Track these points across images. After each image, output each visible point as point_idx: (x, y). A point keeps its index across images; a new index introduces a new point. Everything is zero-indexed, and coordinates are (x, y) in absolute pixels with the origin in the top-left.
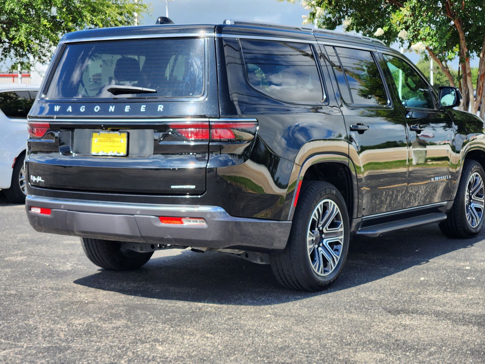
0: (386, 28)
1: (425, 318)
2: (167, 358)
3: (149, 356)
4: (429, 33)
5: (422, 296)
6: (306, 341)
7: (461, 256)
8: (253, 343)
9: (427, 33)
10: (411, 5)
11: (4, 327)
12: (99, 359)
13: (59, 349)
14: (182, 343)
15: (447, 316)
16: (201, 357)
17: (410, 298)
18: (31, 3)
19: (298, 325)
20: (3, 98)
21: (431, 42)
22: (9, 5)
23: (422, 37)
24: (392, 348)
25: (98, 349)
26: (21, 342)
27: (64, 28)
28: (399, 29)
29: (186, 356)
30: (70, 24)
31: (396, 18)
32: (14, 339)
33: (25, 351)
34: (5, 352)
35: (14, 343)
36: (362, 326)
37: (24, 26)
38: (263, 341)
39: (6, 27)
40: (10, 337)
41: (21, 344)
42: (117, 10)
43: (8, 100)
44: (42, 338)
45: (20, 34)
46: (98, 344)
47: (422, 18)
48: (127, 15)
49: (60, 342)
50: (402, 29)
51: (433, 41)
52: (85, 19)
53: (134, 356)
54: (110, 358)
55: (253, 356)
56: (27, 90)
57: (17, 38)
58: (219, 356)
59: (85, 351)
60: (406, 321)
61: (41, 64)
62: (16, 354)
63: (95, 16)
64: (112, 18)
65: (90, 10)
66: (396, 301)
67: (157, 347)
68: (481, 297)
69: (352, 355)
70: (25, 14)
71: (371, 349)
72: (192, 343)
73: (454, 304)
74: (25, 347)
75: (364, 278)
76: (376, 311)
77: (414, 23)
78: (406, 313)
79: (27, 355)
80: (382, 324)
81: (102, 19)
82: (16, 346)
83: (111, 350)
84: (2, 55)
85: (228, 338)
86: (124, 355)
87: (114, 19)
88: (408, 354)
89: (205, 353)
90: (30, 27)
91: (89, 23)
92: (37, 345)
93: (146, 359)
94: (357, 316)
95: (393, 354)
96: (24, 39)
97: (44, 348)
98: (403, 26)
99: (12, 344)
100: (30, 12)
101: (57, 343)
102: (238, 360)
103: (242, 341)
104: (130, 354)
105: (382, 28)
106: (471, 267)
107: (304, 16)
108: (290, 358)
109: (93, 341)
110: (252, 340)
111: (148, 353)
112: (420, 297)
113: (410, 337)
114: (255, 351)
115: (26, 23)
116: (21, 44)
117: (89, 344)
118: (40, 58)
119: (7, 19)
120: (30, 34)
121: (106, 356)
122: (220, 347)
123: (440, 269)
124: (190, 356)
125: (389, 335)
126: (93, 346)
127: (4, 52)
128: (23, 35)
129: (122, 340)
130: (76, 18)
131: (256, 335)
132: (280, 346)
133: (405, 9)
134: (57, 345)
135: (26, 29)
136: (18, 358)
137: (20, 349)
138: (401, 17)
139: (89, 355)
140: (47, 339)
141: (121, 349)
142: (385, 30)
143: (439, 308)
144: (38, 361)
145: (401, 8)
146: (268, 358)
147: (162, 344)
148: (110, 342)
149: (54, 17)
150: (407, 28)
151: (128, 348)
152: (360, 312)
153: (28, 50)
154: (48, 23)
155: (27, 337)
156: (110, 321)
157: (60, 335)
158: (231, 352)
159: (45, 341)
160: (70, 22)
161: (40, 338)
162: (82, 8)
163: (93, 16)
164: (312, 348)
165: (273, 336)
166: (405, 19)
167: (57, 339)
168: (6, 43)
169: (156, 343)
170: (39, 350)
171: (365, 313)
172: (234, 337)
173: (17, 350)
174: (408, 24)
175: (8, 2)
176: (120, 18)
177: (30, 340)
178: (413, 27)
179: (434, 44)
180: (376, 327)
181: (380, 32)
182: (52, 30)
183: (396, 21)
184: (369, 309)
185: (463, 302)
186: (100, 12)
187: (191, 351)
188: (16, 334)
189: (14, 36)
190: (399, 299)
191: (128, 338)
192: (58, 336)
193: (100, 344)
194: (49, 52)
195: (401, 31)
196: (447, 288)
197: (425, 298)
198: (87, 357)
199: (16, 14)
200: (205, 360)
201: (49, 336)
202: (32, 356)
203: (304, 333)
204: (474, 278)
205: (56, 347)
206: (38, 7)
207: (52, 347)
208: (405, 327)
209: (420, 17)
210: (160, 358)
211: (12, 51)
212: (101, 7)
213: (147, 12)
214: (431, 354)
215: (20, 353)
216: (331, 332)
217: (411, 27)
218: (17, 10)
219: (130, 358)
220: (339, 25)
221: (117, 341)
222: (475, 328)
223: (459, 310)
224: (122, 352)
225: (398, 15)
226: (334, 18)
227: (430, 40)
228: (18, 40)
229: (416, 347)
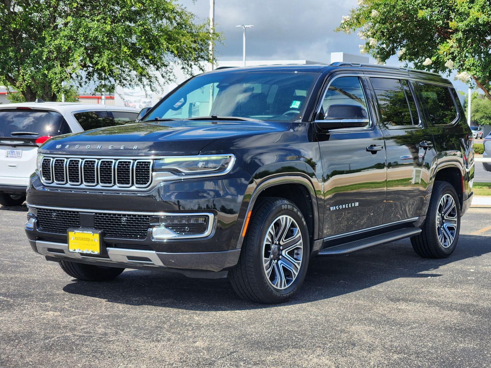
0: (434, 58)
1: (419, 305)
2: (201, 325)
3: (187, 323)
4: (473, 64)
5: (423, 290)
6: (315, 317)
7: (471, 262)
8: (271, 317)
9: (472, 63)
10: (457, 37)
11: (75, 301)
12: (147, 323)
13: (117, 316)
14: (214, 315)
15: (437, 304)
16: (227, 325)
17: (413, 291)
18: (113, 31)
19: (312, 307)
20: (85, 118)
21: (475, 72)
22: (93, 33)
23: (467, 67)
24: (382, 323)
25: (148, 317)
26: (88, 311)
27: (142, 54)
28: (445, 59)
29: (216, 324)
30: (148, 51)
31: (443, 49)
32: (83, 309)
33: (91, 317)
34: (75, 317)
35: (82, 312)
36: (364, 308)
37: (107, 52)
38: (280, 316)
39: (91, 53)
40: (80, 307)
41: (88, 312)
42: (191, 38)
43: (90, 120)
44: (105, 309)
45: (102, 60)
46: (148, 314)
47: (467, 49)
48: (200, 42)
49: (118, 312)
50: (449, 59)
51: (477, 71)
52: (161, 47)
53: (175, 323)
54: (156, 323)
55: (268, 325)
56: (105, 110)
57: (100, 64)
58: (242, 325)
59: (138, 318)
60: (402, 306)
61: (121, 87)
62: (84, 318)
63: (172, 44)
64: (187, 46)
65: (166, 38)
66: (400, 293)
67: (195, 318)
68: (473, 292)
69: (348, 327)
70: (107, 41)
71: (364, 324)
72: (222, 316)
73: (448, 296)
74: (90, 314)
75: (380, 276)
76: (380, 299)
77: (460, 54)
78: (405, 301)
79: (91, 320)
80: (381, 308)
81: (177, 47)
82: (84, 314)
83: (158, 318)
84: (86, 78)
85: (252, 313)
86: (167, 322)
87: (188, 46)
88: (393, 328)
89: (231, 322)
90: (112, 53)
91: (165, 50)
92: (100, 314)
93: (184, 325)
94: (363, 302)
95: (381, 328)
96: (106, 65)
97: (106, 316)
98: (450, 56)
99: (81, 312)
100: (112, 39)
101: (116, 313)
102: (257, 328)
103: (264, 315)
104: (172, 321)
105: (430, 59)
106: (475, 270)
107: (361, 46)
108: (298, 328)
109: (144, 312)
110: (271, 315)
111: (187, 321)
112: (421, 290)
113: (400, 317)
114: (272, 323)
115: (108, 50)
116: (103, 69)
117: (141, 314)
118: (120, 81)
119: (91, 46)
120: (112, 59)
121: (153, 322)
122: (244, 319)
123: (448, 271)
124: (219, 324)
125: (384, 315)
126: (144, 315)
127: (88, 76)
128: (105, 61)
129: (167, 312)
130: (153, 45)
131: (276, 312)
132: (292, 320)
133: (451, 40)
134: (116, 314)
135: (108, 55)
136: (85, 321)
137: (86, 316)
138: (448, 48)
139: (140, 321)
140: (109, 309)
141: (165, 318)
142: (433, 60)
143: (434, 299)
144: (100, 324)
145: (448, 40)
146: (280, 327)
147: (199, 316)
148: (158, 313)
149: (134, 44)
150: (453, 59)
151: (172, 317)
152: (367, 299)
153: (109, 74)
154: (128, 51)
155: (93, 308)
156: (160, 299)
157: (119, 308)
158: (252, 322)
159: (107, 311)
160: (148, 49)
161: (103, 309)
162: (160, 36)
163: (169, 44)
164: (318, 322)
165: (289, 313)
166: (452, 50)
167: (116, 310)
168: (90, 68)
169: (194, 315)
170: (101, 317)
171: (370, 300)
172: (258, 313)
173: (84, 316)
174: (454, 55)
175: (93, 31)
176: (194, 45)
177: (95, 310)
178: (459, 58)
179: (478, 73)
180: (375, 310)
181: (428, 62)
182: (131, 56)
183: (443, 52)
184: (375, 298)
185: (456, 295)
186: (176, 40)
187: (221, 320)
188: (84, 306)
189: (97, 61)
190: (403, 291)
191: (172, 311)
192: (118, 308)
193: (150, 314)
194: (128, 76)
195: (448, 61)
196: (447, 285)
197: (426, 291)
198: (138, 322)
199: (99, 41)
200: (230, 327)
201: (110, 308)
202: (96, 320)
203: (315, 312)
204: (473, 278)
205: (115, 315)
206: (120, 35)
207: (111, 315)
208: (399, 310)
209: (465, 49)
210: (195, 324)
211: (96, 75)
212: (177, 36)
213: (220, 40)
214: (412, 328)
215: (86, 318)
216: (337, 312)
217: (457, 58)
218: (100, 38)
219: (172, 324)
220: (392, 54)
221: (163, 313)
222: (457, 313)
223: (450, 300)
224: (166, 320)
225: (444, 47)
226: (387, 48)
227: (474, 70)
228: (101, 65)
229: (402, 323)
